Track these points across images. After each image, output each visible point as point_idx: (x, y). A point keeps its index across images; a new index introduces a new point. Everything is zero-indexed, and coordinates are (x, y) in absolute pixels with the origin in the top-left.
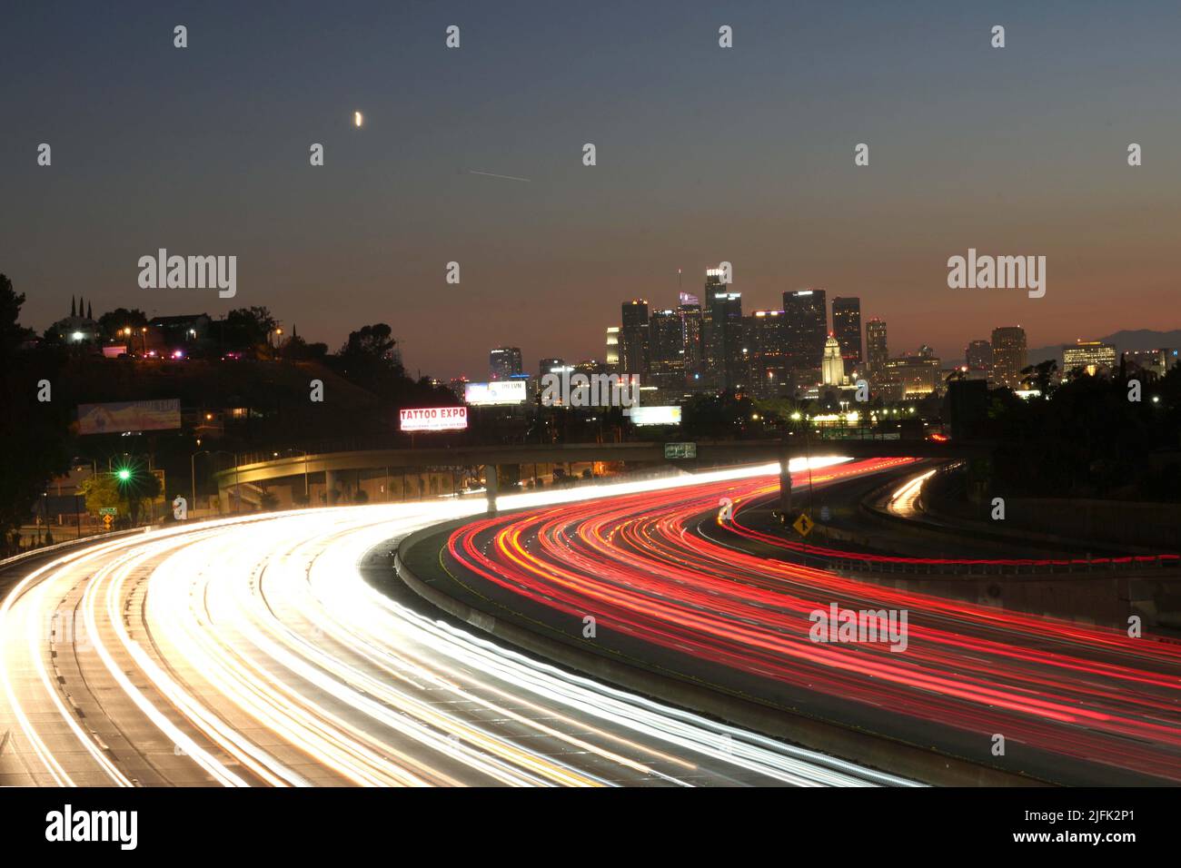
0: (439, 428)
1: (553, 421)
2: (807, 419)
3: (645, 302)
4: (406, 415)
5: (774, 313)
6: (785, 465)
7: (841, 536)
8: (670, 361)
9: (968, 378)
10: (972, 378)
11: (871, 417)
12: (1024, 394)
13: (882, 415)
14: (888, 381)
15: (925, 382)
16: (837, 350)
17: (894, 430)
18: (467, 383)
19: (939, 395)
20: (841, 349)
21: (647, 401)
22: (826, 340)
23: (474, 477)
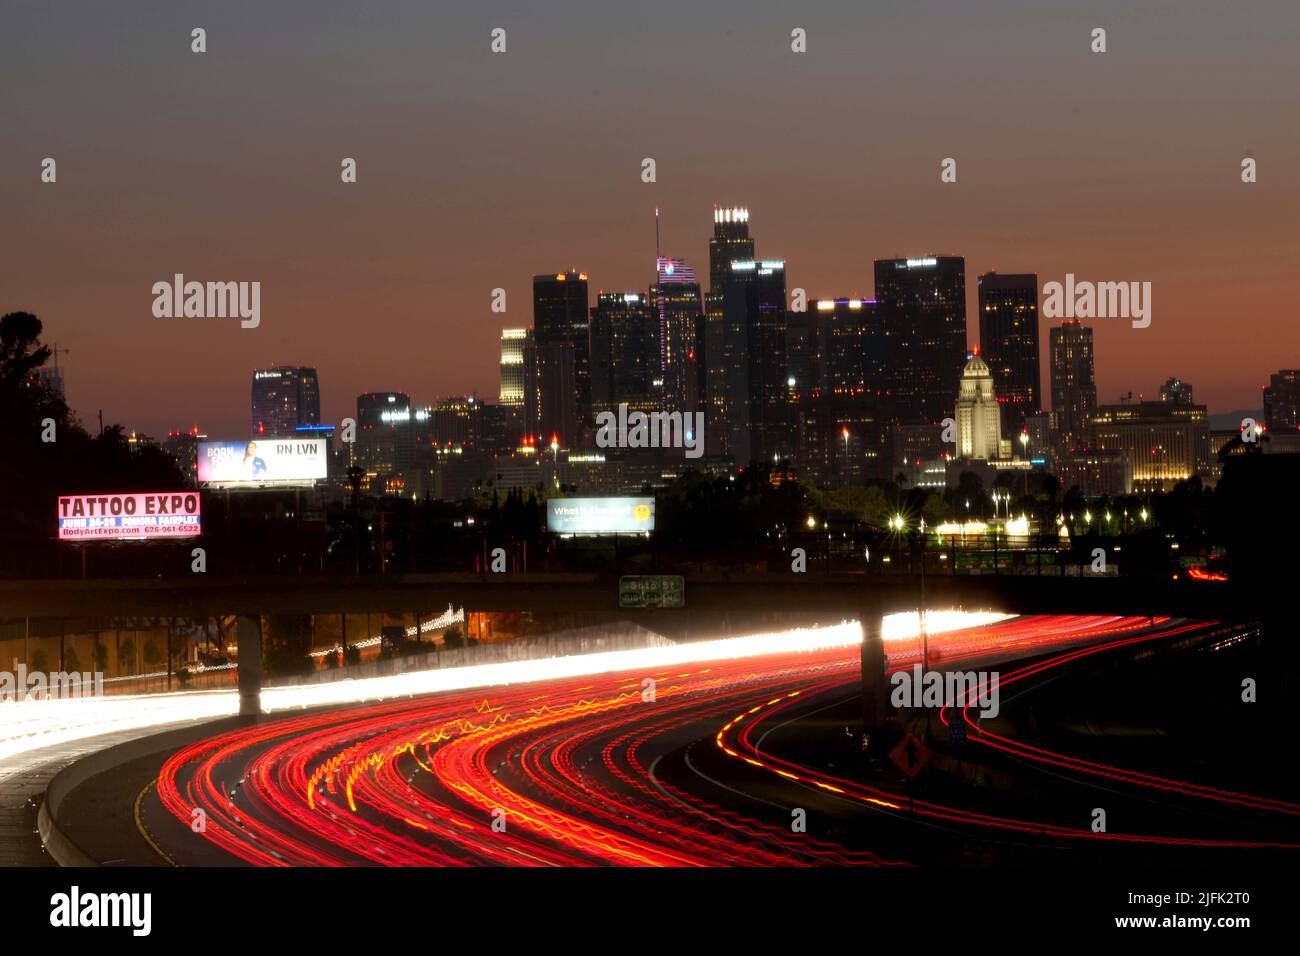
0: (142, 535)
1: (383, 524)
2: (921, 529)
3: (582, 277)
4: (70, 507)
5: (855, 304)
6: (872, 626)
8: (633, 401)
9: (1266, 449)
10: (1275, 449)
11: (1058, 528)
13: (1083, 524)
14: (1094, 453)
15: (1176, 456)
16: (988, 384)
18: (201, 440)
19: (1204, 484)
20: (995, 383)
21: (582, 485)
22: (964, 363)
23: (214, 641)
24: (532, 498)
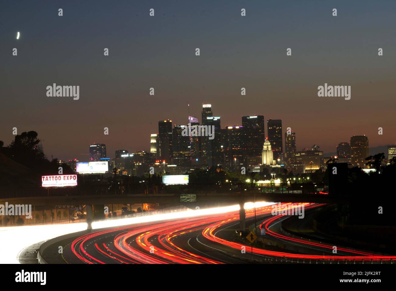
0: (63, 186)
1: (122, 182)
2: (254, 182)
3: (171, 121)
4: (45, 179)
5: (237, 127)
6: (242, 205)
7: (271, 244)
8: (183, 152)
9: (337, 162)
10: (340, 162)
11: (287, 181)
12: (367, 171)
13: (293, 180)
14: (296, 163)
15: (316, 164)
16: (270, 147)
17: (299, 189)
18: (77, 162)
19: (323, 170)
20: (272, 146)
21: (170, 172)
22: (264, 141)
23: (80, 211)
24: (159, 176)
